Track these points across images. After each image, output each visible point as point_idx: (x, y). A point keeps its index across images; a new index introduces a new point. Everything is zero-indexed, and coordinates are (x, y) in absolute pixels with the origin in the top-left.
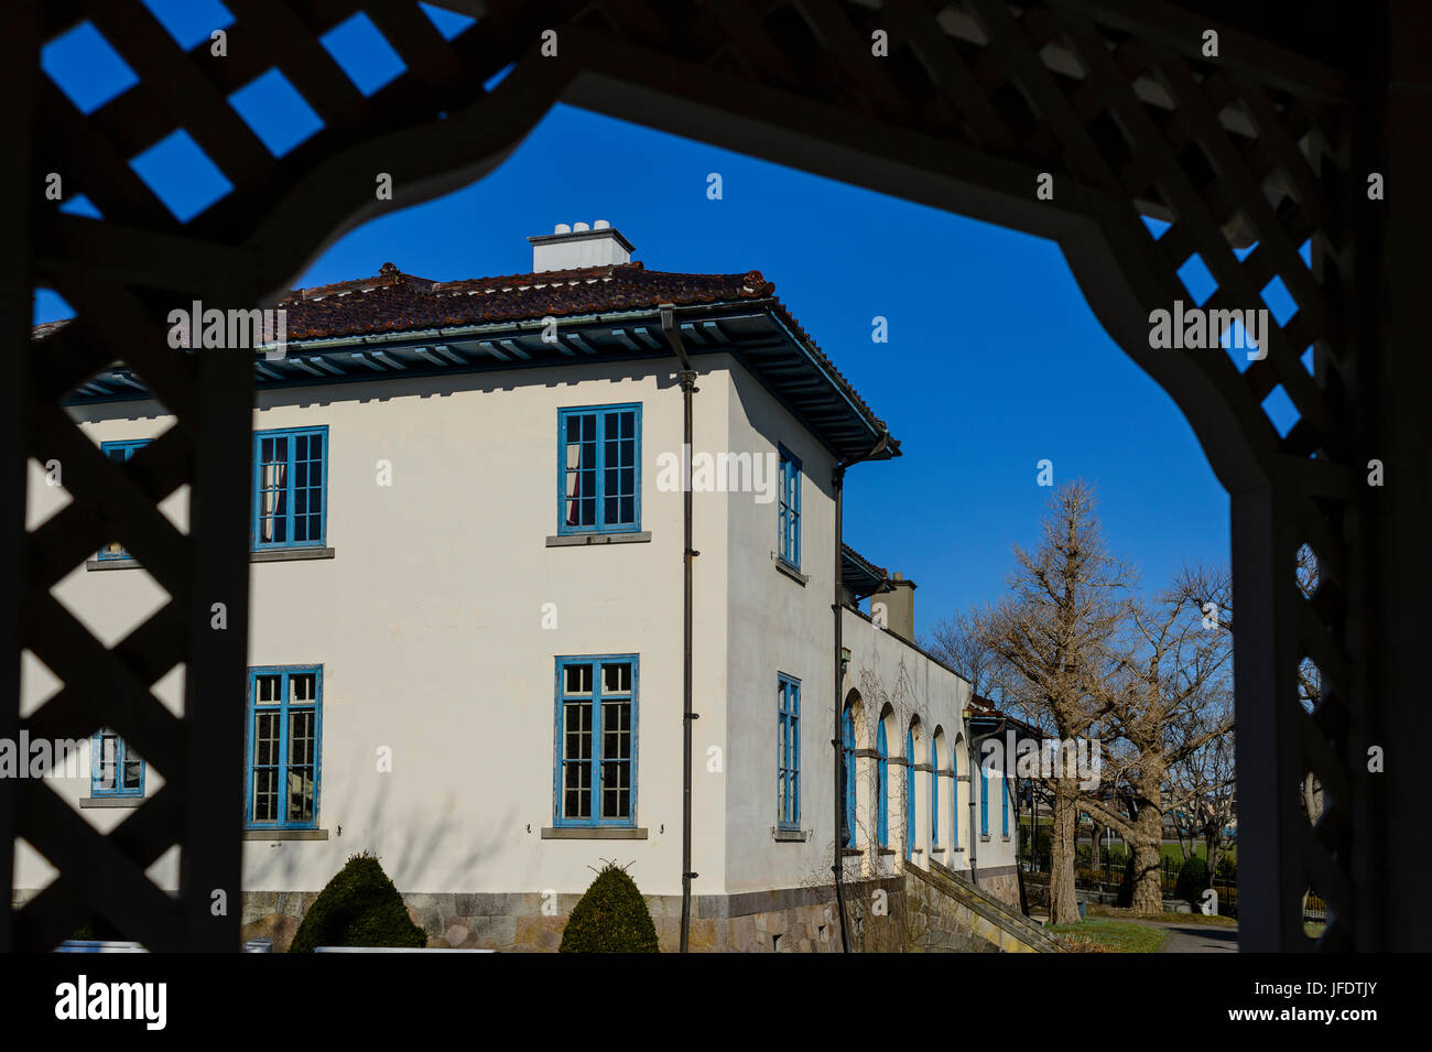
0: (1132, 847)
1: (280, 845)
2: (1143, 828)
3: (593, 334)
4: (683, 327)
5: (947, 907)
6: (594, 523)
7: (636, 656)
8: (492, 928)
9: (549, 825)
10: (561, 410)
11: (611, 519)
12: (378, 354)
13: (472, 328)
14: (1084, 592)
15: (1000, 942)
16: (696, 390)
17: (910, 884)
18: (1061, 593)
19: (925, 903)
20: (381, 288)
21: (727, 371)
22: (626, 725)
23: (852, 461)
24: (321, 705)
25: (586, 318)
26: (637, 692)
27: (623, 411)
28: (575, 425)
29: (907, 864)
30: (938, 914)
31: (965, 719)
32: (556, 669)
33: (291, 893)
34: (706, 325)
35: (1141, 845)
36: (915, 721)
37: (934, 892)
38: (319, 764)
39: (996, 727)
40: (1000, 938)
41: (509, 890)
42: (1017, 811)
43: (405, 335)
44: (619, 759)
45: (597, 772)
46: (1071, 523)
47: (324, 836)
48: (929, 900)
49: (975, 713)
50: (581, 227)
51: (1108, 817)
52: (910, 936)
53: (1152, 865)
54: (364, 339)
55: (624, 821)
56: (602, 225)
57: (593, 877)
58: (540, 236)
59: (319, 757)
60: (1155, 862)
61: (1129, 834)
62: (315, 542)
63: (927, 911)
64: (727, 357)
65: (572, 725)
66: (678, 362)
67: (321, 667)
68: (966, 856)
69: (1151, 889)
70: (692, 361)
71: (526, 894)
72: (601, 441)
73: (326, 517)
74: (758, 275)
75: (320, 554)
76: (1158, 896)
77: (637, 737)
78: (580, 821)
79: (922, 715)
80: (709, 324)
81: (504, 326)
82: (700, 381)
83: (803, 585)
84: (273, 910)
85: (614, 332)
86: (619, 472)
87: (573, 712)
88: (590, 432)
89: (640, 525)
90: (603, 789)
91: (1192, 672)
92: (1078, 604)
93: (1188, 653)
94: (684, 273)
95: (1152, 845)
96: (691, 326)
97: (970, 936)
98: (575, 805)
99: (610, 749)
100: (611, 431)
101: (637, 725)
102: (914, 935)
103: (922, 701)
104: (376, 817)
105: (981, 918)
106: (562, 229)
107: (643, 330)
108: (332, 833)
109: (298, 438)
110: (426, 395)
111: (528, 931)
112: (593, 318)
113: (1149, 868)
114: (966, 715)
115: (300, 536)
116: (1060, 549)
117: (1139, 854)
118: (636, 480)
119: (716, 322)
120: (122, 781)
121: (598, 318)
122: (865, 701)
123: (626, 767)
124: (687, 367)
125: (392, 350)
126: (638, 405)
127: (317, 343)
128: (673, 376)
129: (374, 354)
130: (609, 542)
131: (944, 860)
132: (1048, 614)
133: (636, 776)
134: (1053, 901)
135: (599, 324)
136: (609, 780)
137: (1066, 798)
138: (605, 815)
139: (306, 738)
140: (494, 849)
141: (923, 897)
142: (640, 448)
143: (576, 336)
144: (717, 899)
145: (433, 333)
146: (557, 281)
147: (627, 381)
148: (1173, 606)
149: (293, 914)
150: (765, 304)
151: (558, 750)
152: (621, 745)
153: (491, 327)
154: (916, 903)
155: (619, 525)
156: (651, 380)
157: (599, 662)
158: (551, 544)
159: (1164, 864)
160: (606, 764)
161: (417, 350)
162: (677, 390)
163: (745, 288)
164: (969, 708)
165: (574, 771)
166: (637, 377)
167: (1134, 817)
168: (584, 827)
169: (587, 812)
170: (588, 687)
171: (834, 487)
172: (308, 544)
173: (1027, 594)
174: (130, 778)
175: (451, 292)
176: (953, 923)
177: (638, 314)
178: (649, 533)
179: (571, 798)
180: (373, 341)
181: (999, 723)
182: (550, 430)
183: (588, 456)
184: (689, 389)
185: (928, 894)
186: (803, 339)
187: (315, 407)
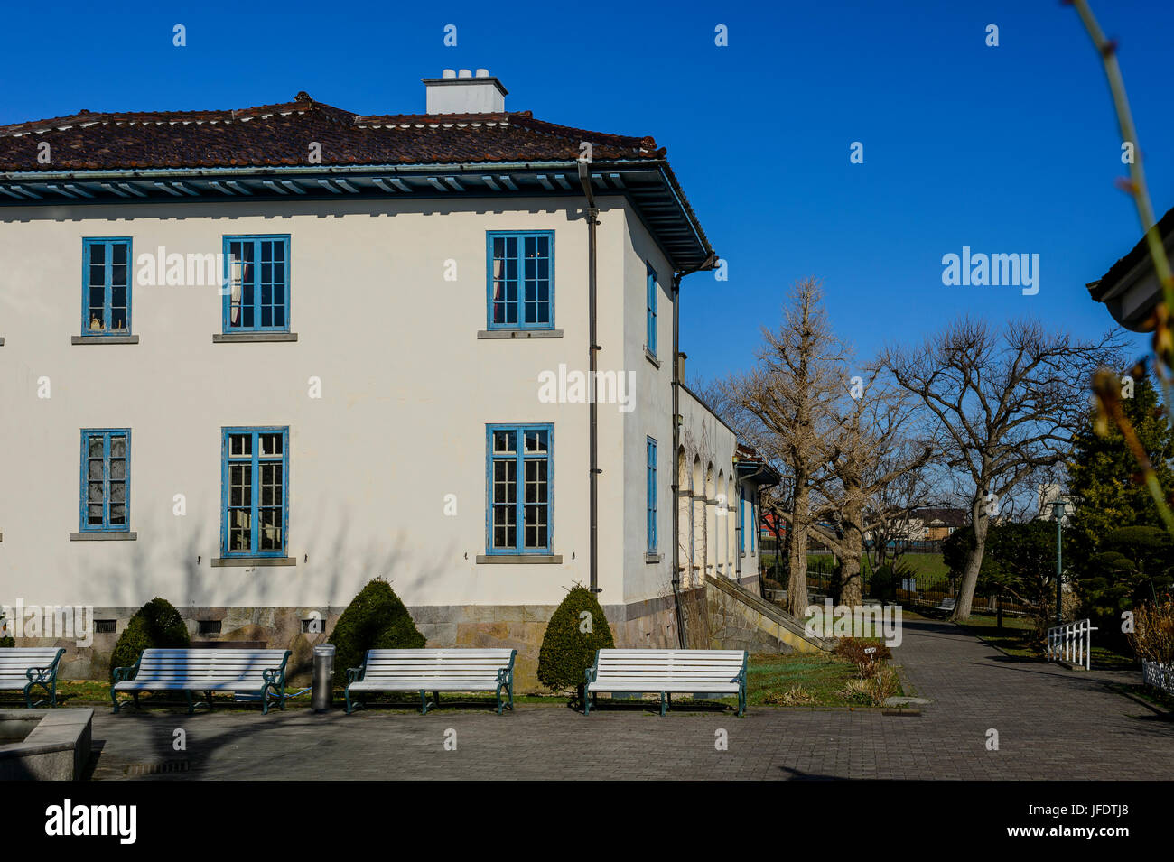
0: (839, 559)
1: (253, 570)
2: (848, 545)
3: (519, 177)
4: (594, 176)
5: (738, 609)
6: (516, 322)
7: (551, 425)
8: (437, 633)
9: (483, 553)
10: (489, 233)
11: (530, 318)
12: (340, 182)
13: (421, 167)
14: (816, 364)
15: (778, 634)
16: (598, 223)
17: (710, 592)
18: (797, 365)
19: (721, 606)
20: (297, 112)
21: (623, 210)
22: (544, 477)
23: (689, 271)
24: (287, 458)
25: (517, 165)
26: (553, 452)
27: (540, 236)
28: (501, 245)
29: (708, 577)
30: (732, 615)
31: (734, 464)
32: (487, 433)
33: (264, 609)
34: (611, 176)
35: (847, 558)
36: (710, 466)
37: (729, 598)
38: (287, 506)
39: (756, 470)
40: (779, 631)
41: (451, 604)
42: (759, 532)
43: (365, 168)
44: (538, 503)
45: (521, 513)
46: (805, 310)
47: (293, 562)
48: (724, 604)
49: (741, 459)
50: (465, 74)
51: (822, 536)
52: (711, 632)
53: (855, 573)
54: (330, 169)
55: (543, 549)
56: (483, 73)
57: (563, 595)
58: (432, 78)
59: (287, 500)
60: (856, 571)
61: (837, 549)
62: (280, 328)
63: (723, 612)
64: (622, 199)
65: (500, 476)
66: (585, 201)
67: (287, 428)
68: (733, 569)
69: (853, 592)
70: (597, 200)
71: (465, 607)
72: (521, 259)
73: (289, 309)
74: (651, 140)
75: (285, 337)
76: (858, 597)
77: (553, 487)
78: (507, 549)
79: (713, 462)
80: (614, 175)
81: (449, 167)
82: (601, 216)
83: (658, 367)
84: (249, 622)
85: (539, 177)
86: (537, 283)
87: (500, 467)
88: (513, 251)
89: (554, 325)
90: (525, 526)
91: (884, 425)
92: (811, 373)
93: (881, 410)
94: (581, 129)
95: (855, 557)
96: (600, 176)
97: (756, 631)
98: (503, 538)
99: (530, 495)
100: (529, 249)
101: (553, 478)
102: (714, 630)
103: (713, 452)
104: (338, 547)
105: (764, 617)
106: (449, 74)
107: (562, 176)
108: (300, 560)
109: (263, 243)
110: (375, 214)
111: (467, 634)
112: (523, 165)
113: (852, 576)
114: (736, 460)
115: (266, 322)
116: (797, 330)
117: (845, 564)
118: (550, 289)
119: (620, 174)
120: (108, 518)
121: (527, 165)
122: (687, 454)
123: (544, 510)
124: (592, 205)
125: (352, 179)
126: (552, 232)
127: (288, 170)
128: (579, 211)
129: (337, 181)
130: (529, 337)
131: (723, 571)
132: (789, 380)
133: (553, 515)
134: (790, 602)
135: (528, 170)
136: (530, 518)
137: (801, 523)
138: (527, 545)
139: (274, 485)
140: (439, 572)
141: (720, 602)
142: (553, 266)
143: (507, 177)
144: (617, 607)
145: (390, 168)
146: (462, 122)
147: (542, 213)
148: (872, 374)
149: (267, 624)
150: (660, 163)
151: (488, 496)
152: (540, 493)
153: (438, 166)
154: (715, 607)
155: (537, 324)
156: (562, 213)
157: (522, 429)
158: (481, 336)
159: (862, 572)
160: (527, 507)
161: (374, 181)
162: (583, 223)
163: (642, 150)
164: (737, 455)
165: (502, 511)
166: (551, 210)
167: (840, 536)
168: (510, 555)
169: (512, 542)
170: (513, 447)
171: (673, 291)
172: (273, 329)
173: (770, 364)
174: (115, 517)
175: (371, 125)
176: (743, 621)
177: (558, 164)
178: (562, 332)
179: (500, 533)
180: (338, 171)
181: (759, 466)
182: (480, 248)
183: (512, 269)
184: (593, 223)
185: (724, 600)
186: (677, 187)
187: (278, 218)
